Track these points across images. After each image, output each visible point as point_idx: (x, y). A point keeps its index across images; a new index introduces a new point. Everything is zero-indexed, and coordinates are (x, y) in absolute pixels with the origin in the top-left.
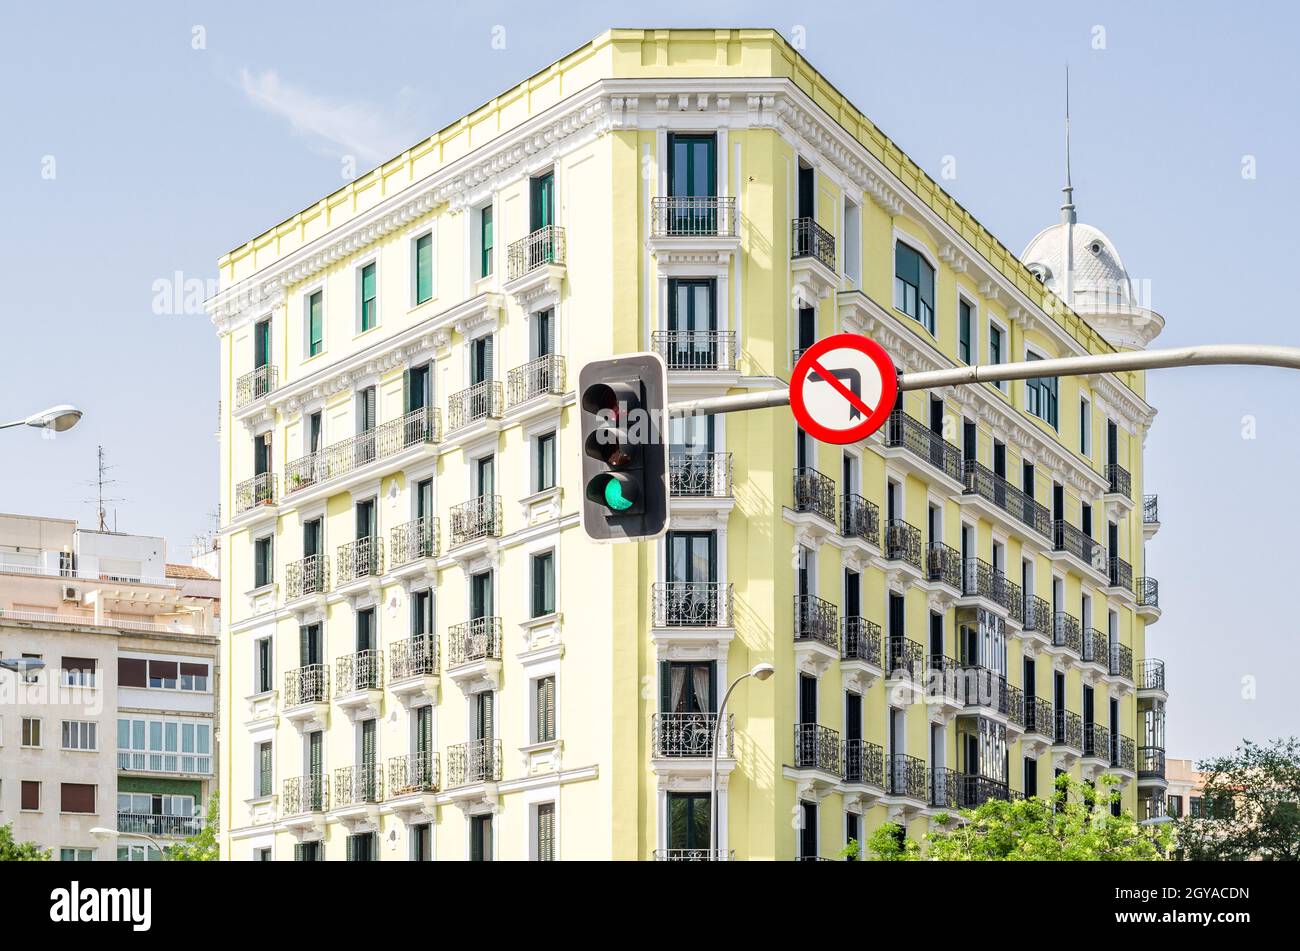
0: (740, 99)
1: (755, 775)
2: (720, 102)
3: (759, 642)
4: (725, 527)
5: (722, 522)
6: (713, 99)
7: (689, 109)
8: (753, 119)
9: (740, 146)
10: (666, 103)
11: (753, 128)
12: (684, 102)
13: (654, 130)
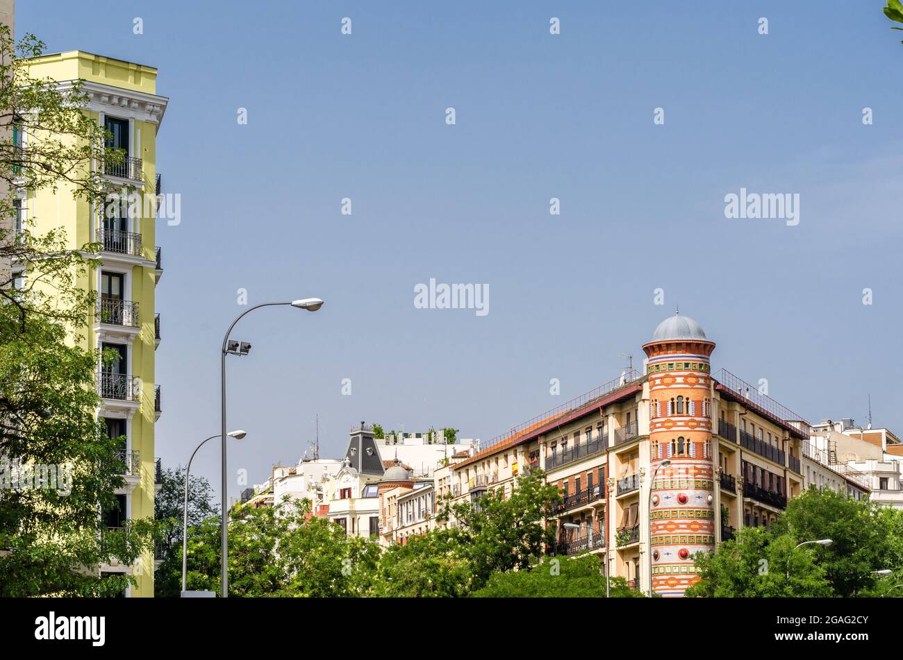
0: (143, 105)
1: (147, 490)
2: (133, 105)
3: (149, 414)
4: (132, 344)
5: (131, 340)
6: (130, 101)
7: (117, 105)
8: (147, 117)
9: (140, 130)
10: (107, 99)
11: (147, 122)
12: (115, 100)
13: (98, 113)
